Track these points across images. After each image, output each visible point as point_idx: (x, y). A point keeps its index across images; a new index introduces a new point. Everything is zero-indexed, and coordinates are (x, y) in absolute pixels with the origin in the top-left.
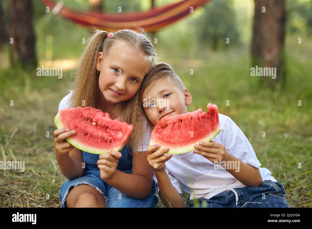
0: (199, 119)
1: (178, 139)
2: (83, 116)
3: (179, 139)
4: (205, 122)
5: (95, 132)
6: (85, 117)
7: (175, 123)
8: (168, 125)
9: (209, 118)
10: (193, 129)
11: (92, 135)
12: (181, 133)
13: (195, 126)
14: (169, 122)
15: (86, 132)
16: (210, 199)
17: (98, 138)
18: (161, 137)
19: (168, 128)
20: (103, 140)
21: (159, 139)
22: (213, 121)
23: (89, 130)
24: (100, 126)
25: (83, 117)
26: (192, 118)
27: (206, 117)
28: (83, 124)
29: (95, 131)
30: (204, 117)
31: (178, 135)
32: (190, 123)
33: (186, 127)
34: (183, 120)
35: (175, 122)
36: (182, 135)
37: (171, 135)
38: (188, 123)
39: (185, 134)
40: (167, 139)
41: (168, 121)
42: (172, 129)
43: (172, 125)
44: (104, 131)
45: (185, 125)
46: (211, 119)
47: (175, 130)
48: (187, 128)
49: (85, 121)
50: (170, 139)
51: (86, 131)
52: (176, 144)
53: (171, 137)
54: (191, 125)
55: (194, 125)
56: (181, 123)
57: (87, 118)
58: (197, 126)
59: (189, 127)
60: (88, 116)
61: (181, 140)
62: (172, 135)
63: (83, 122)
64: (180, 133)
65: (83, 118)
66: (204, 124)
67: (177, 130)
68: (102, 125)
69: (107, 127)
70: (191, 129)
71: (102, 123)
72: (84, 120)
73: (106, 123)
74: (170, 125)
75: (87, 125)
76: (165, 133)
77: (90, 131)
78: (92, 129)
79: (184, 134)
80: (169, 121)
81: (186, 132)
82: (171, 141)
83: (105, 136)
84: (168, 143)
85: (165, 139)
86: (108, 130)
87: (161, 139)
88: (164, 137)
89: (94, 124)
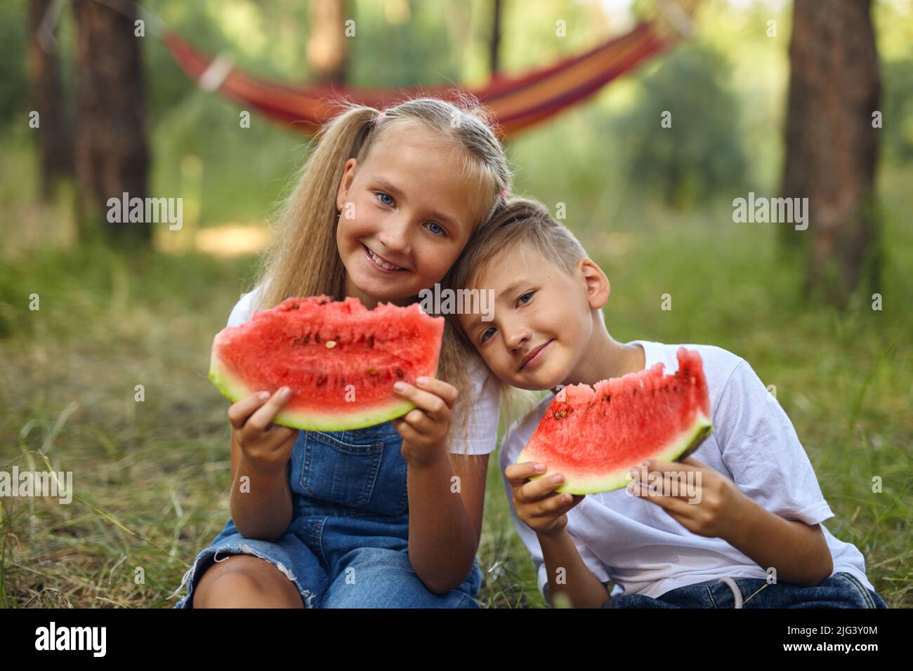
0: (653, 392)
1: (593, 452)
2: (288, 335)
3: (597, 452)
4: (668, 403)
5: (344, 367)
6: (295, 336)
7: (594, 404)
8: (573, 411)
9: (679, 390)
10: (635, 422)
11: (339, 380)
12: (605, 434)
13: (640, 414)
14: (577, 402)
15: (320, 377)
16: (659, 598)
17: (362, 379)
18: (549, 443)
19: (573, 418)
20: (376, 379)
21: (543, 449)
22: (687, 399)
23: (325, 368)
24: (350, 343)
25: (289, 339)
26: (635, 391)
27: (671, 387)
28: (300, 358)
29: (343, 363)
30: (666, 387)
31: (594, 440)
32: (630, 405)
33: (618, 416)
34: (614, 395)
35: (592, 403)
36: (605, 439)
37: (576, 441)
38: (626, 406)
39: (614, 438)
40: (566, 450)
41: (575, 398)
42: (583, 422)
43: (584, 411)
44: (367, 353)
45: (617, 410)
46: (683, 390)
47: (591, 423)
48: (622, 421)
49: (301, 347)
50: (574, 451)
51: (319, 374)
52: (586, 465)
53: (577, 443)
54: (632, 412)
55: (639, 411)
56: (607, 406)
57: (304, 337)
58: (647, 413)
59: (625, 416)
60: (303, 331)
61: (600, 455)
62: (581, 440)
63: (296, 353)
64: (600, 435)
65: (292, 342)
66: (664, 406)
67: (594, 426)
68: (355, 341)
69: (372, 338)
70: (630, 422)
71: (353, 335)
72: (296, 346)
73: (365, 328)
74: (578, 409)
75: (314, 355)
76: (563, 432)
77: (328, 371)
78: (332, 361)
79: (610, 436)
80: (577, 397)
81: (618, 430)
82: (574, 456)
83: (378, 364)
84: (566, 460)
85: (560, 450)
86: (377, 345)
87: (550, 449)
88: (559, 445)
89: (331, 344)
